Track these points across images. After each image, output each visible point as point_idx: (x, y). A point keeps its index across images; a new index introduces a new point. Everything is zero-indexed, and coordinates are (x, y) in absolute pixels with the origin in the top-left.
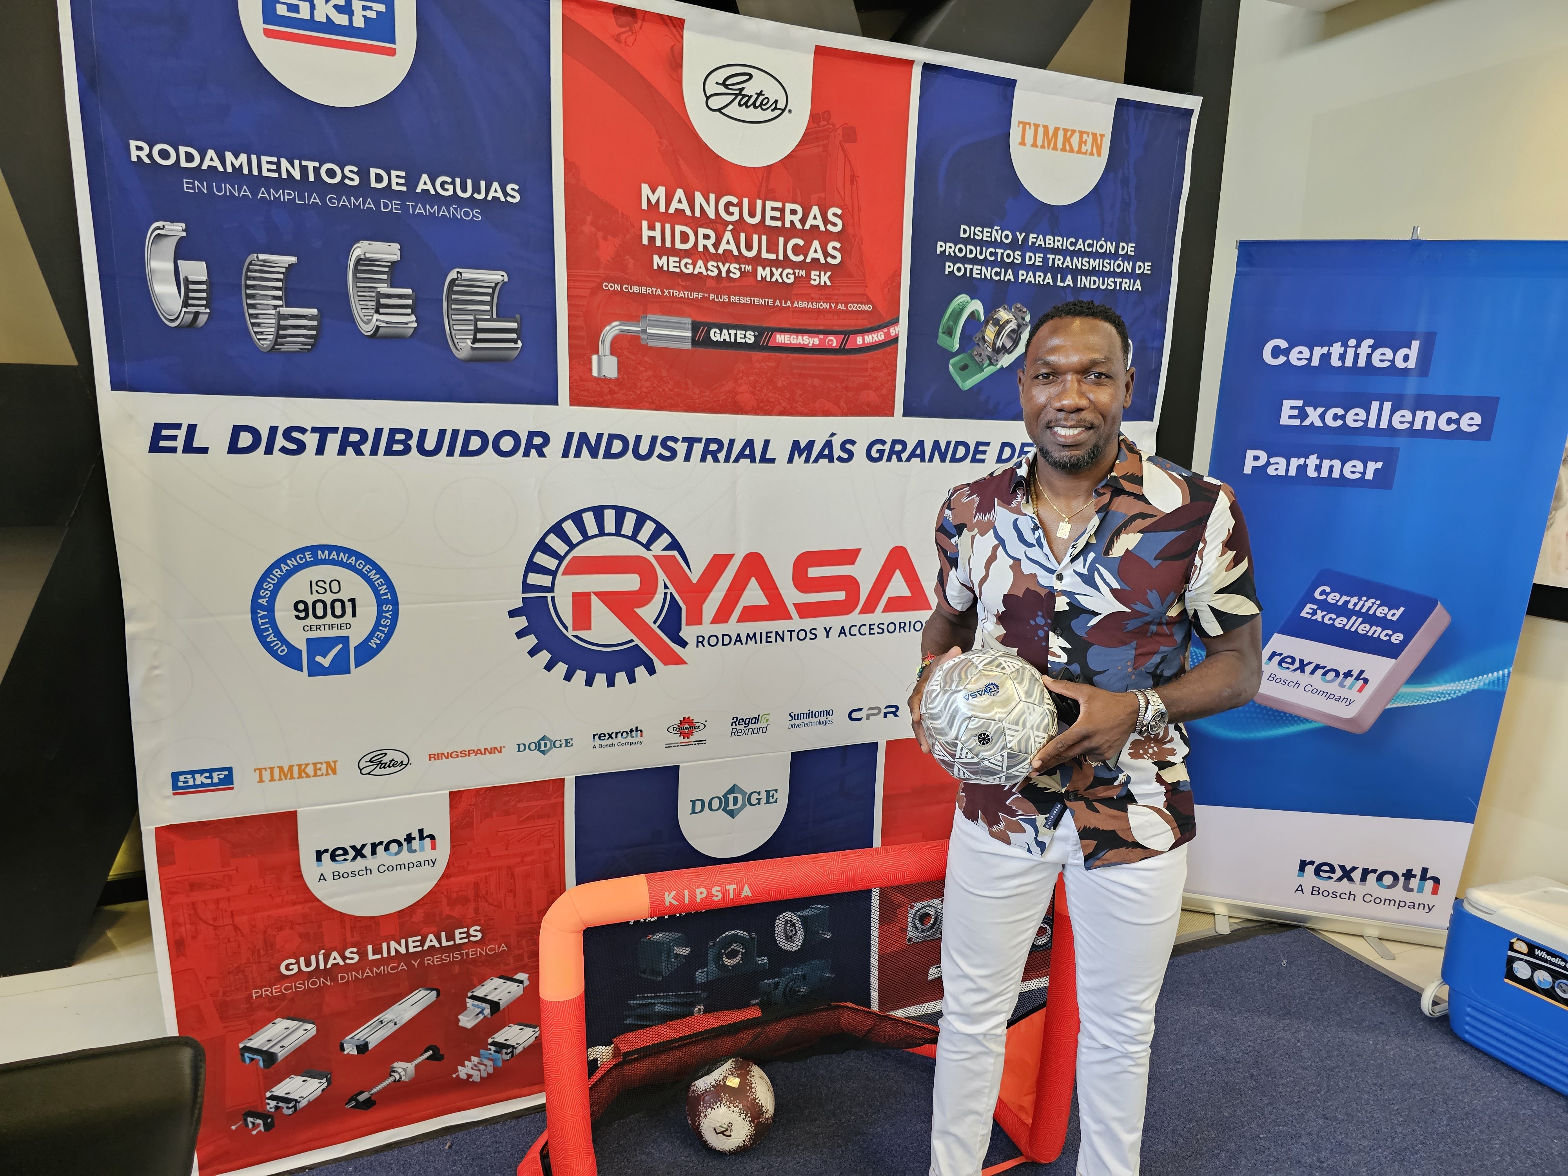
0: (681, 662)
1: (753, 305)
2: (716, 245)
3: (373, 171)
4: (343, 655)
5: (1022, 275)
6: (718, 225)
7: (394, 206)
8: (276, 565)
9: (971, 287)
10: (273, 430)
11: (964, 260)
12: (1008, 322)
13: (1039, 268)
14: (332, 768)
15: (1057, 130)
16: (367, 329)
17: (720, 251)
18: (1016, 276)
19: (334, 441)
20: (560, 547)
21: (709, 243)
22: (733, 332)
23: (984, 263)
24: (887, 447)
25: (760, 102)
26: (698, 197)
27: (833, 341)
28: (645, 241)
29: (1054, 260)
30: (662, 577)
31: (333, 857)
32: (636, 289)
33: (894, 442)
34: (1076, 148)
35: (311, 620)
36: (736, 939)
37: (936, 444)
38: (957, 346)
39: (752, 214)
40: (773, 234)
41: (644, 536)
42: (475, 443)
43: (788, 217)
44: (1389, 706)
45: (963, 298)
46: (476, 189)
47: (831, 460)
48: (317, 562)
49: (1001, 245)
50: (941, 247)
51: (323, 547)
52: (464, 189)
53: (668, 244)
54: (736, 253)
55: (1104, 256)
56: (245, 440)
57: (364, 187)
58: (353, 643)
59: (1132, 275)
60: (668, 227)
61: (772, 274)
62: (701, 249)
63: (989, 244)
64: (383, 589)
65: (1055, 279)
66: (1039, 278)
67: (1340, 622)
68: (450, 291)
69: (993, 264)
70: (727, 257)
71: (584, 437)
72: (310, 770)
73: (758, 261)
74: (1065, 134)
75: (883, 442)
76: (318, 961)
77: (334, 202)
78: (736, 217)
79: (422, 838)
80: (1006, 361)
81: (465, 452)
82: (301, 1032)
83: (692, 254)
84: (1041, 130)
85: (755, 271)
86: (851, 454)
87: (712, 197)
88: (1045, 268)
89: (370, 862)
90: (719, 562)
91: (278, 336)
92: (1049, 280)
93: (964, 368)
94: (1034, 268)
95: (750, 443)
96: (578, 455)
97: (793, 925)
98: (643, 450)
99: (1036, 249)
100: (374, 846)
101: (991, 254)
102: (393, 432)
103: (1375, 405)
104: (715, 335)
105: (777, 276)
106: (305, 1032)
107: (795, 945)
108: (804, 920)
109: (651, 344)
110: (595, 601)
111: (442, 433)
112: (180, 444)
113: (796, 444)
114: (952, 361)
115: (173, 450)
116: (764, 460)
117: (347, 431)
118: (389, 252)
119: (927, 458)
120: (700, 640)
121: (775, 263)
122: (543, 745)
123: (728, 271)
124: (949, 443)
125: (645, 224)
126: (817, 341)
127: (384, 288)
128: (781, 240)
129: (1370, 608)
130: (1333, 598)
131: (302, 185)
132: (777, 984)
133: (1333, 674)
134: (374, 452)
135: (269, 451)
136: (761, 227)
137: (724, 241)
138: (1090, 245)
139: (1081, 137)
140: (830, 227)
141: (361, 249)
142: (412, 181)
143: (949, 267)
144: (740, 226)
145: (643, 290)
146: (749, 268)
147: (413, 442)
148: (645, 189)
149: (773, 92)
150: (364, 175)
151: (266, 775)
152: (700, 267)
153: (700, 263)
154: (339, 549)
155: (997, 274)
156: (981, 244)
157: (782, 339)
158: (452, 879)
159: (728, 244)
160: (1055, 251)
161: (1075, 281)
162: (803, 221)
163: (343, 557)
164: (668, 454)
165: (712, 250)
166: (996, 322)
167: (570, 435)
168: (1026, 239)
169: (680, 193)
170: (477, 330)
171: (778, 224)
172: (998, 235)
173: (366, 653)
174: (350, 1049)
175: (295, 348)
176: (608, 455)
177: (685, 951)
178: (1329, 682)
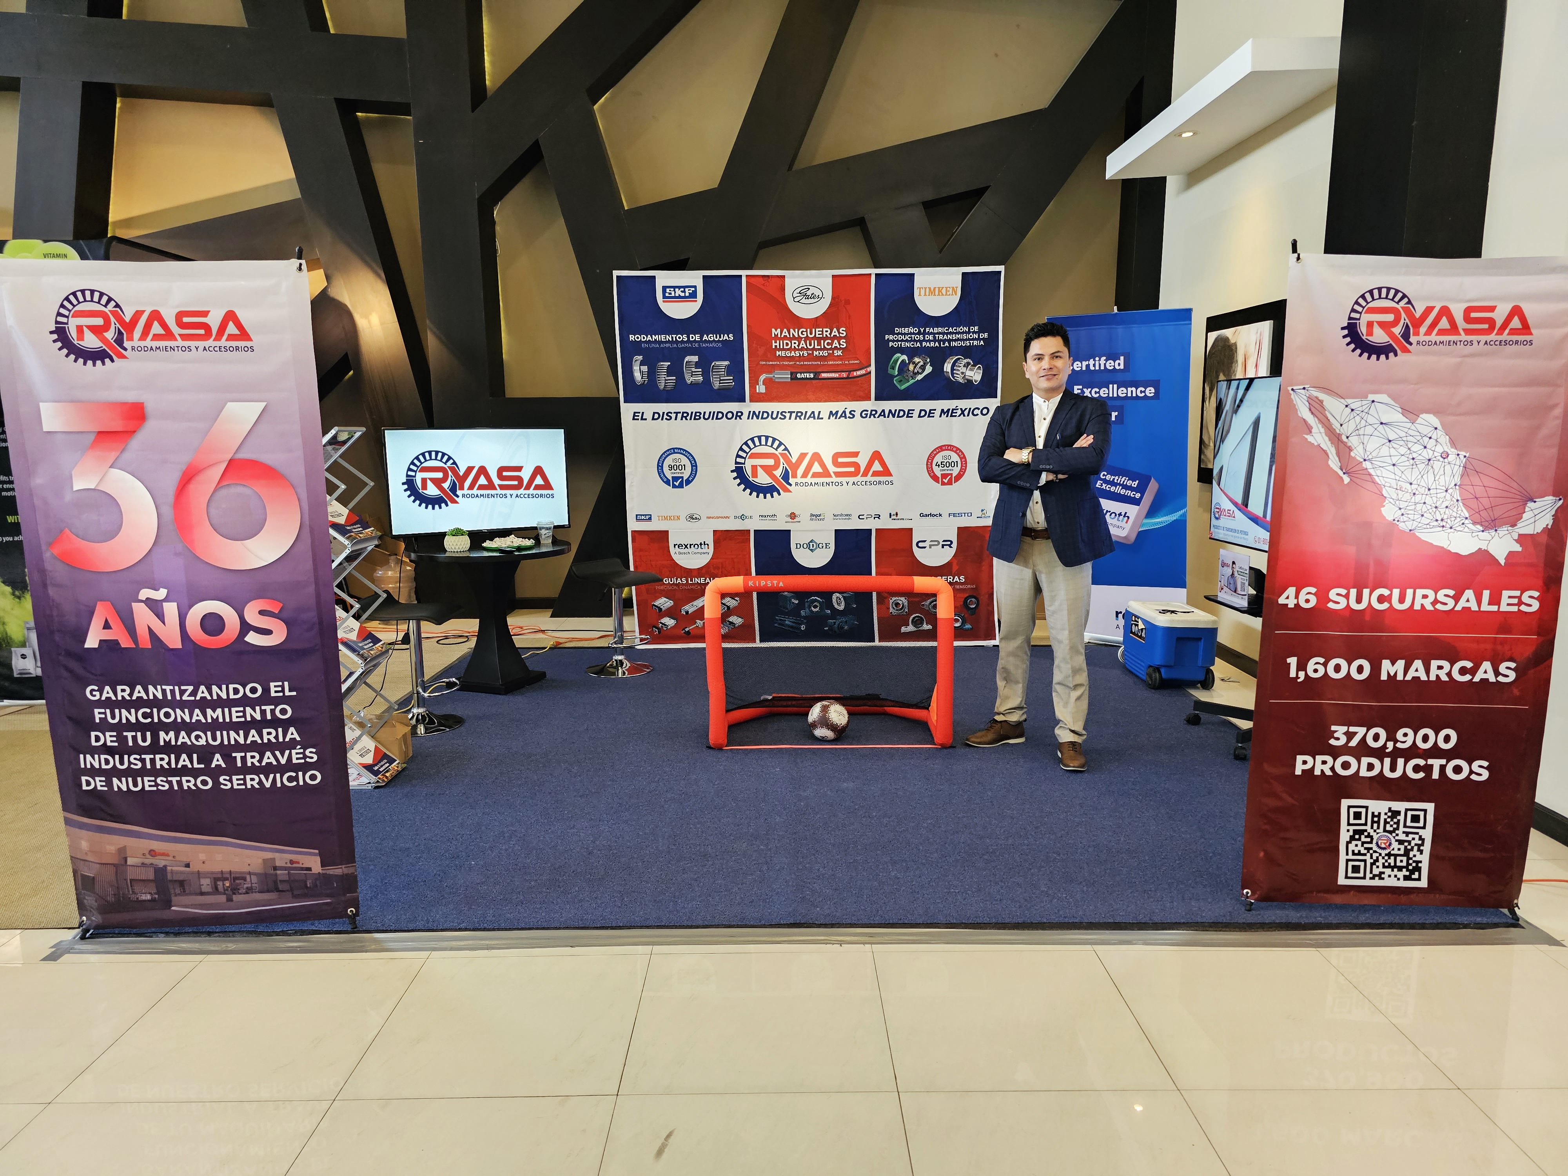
0: (790, 491)
1: (812, 364)
2: (798, 346)
3: (691, 336)
4: (682, 482)
5: (924, 344)
6: (799, 339)
7: (697, 345)
8: (664, 453)
9: (902, 351)
10: (664, 413)
11: (898, 341)
12: (919, 362)
13: (932, 341)
14: (678, 518)
15: (935, 288)
16: (689, 382)
17: (800, 348)
18: (921, 345)
19: (680, 415)
20: (747, 450)
21: (796, 345)
22: (805, 374)
23: (907, 341)
24: (869, 413)
25: (813, 296)
26: (792, 331)
27: (844, 375)
28: (774, 347)
29: (938, 337)
30: (782, 460)
31: (679, 547)
32: (771, 363)
33: (872, 411)
34: (944, 294)
35: (673, 471)
36: (816, 600)
37: (890, 411)
38: (897, 373)
39: (811, 334)
40: (819, 339)
41: (775, 446)
42: (720, 415)
43: (825, 333)
44: (1140, 530)
45: (899, 355)
46: (720, 337)
47: (846, 418)
48: (675, 453)
49: (914, 333)
50: (887, 337)
51: (676, 448)
52: (716, 338)
53: (781, 347)
54: (806, 347)
55: (963, 333)
56: (656, 416)
57: (688, 341)
58: (685, 479)
59: (979, 339)
60: (781, 341)
61: (819, 353)
62: (793, 347)
63: (908, 334)
64: (693, 462)
65: (940, 344)
66: (932, 344)
67: (1113, 489)
68: (713, 369)
69: (910, 341)
70: (802, 349)
71: (754, 412)
72: (672, 518)
73: (814, 349)
74: (939, 289)
75: (867, 411)
76: (674, 580)
77: (680, 346)
78: (805, 335)
79: (705, 544)
80: (920, 377)
81: (717, 418)
82: (669, 603)
83: (790, 349)
84: (927, 290)
85: (813, 353)
86: (854, 416)
87: (796, 330)
88: (935, 340)
89: (689, 550)
90: (803, 456)
91: (665, 386)
92: (937, 344)
93: (901, 381)
94: (929, 341)
95: (813, 412)
96: (752, 418)
97: (840, 599)
98: (774, 416)
99: (929, 334)
100: (691, 545)
101: (909, 337)
102: (696, 413)
103: (1111, 386)
104: (799, 376)
105: (821, 354)
106: (670, 603)
107: (842, 608)
108: (844, 598)
109: (776, 380)
110: (759, 468)
111: (710, 412)
112: (640, 418)
113: (831, 412)
114: (895, 379)
115: (638, 419)
116: (818, 418)
117: (683, 413)
118: (695, 359)
119: (887, 416)
120: (797, 484)
121: (821, 349)
122: (743, 517)
123: (803, 354)
124: (896, 410)
125: (773, 341)
126: (838, 375)
127: (694, 370)
128: (822, 341)
129: (1124, 481)
130: (1108, 477)
131: (672, 342)
132: (835, 623)
133: (1114, 515)
134: (691, 419)
135: (662, 419)
136: (815, 338)
137: (801, 344)
138: (955, 330)
139: (946, 290)
140: (841, 335)
141: (687, 359)
142: (701, 337)
143: (891, 344)
144: (807, 338)
145: (773, 363)
146: (811, 352)
147: (702, 416)
148: (773, 330)
149: (817, 292)
150: (688, 337)
151: (660, 518)
152: (793, 354)
153: (793, 352)
154: (681, 449)
155: (912, 345)
156: (905, 334)
157: (824, 375)
158: (714, 560)
159: (803, 344)
160: (939, 333)
161: (949, 344)
162: (830, 334)
163: (682, 451)
164: (783, 417)
165: (797, 348)
166: (914, 363)
167: (750, 412)
168: (925, 330)
169: (785, 330)
170: (721, 380)
171: (821, 336)
172: (911, 330)
173: (688, 482)
174: (683, 612)
175: (669, 389)
176: (762, 418)
177: (797, 602)
178: (1113, 519)
